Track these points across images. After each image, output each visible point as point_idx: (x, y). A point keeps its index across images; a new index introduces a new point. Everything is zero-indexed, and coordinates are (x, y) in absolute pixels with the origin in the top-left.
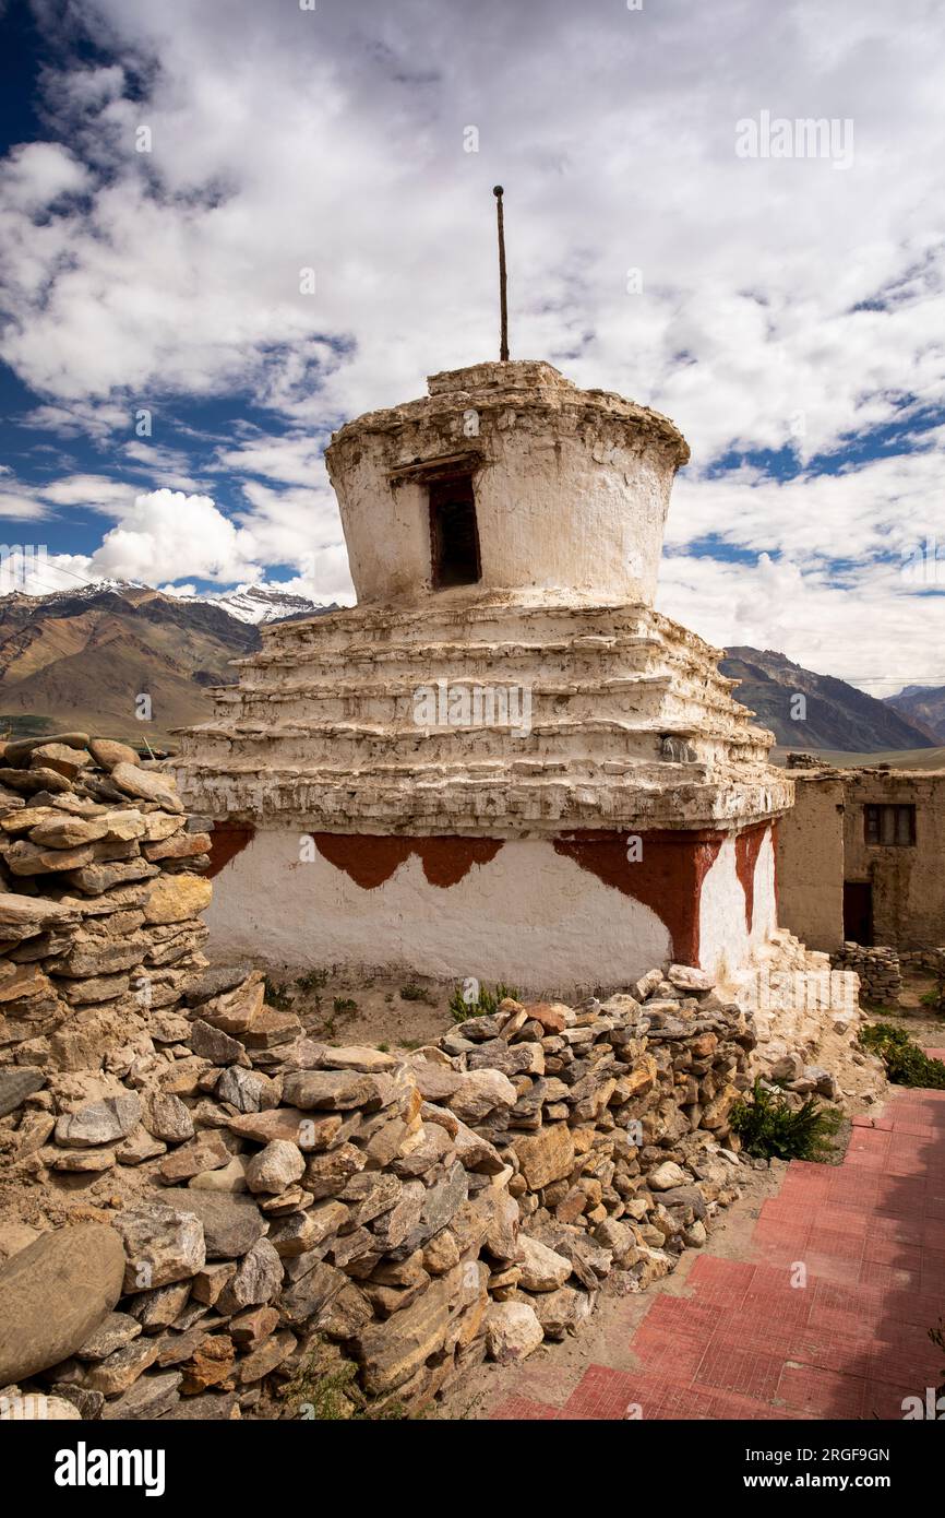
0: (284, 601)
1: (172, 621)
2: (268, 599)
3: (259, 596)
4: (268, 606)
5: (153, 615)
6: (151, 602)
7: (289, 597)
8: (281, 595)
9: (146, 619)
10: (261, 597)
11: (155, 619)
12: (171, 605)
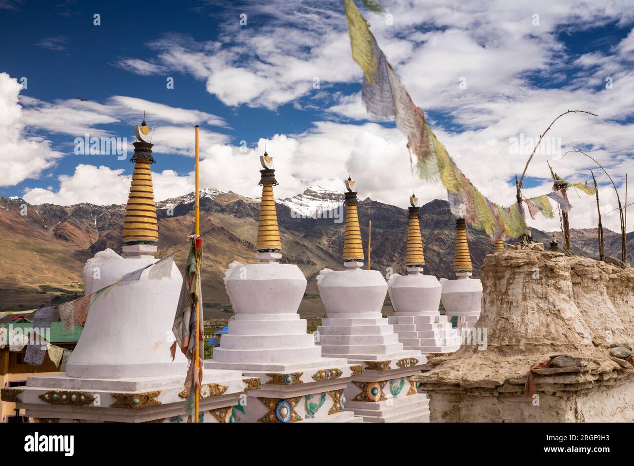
0: (331, 198)
1: (250, 216)
2: (320, 197)
3: (312, 195)
4: (320, 202)
5: (236, 212)
6: (235, 203)
7: (335, 195)
8: (329, 194)
9: (232, 216)
10: (314, 196)
11: (238, 215)
12: (249, 204)
